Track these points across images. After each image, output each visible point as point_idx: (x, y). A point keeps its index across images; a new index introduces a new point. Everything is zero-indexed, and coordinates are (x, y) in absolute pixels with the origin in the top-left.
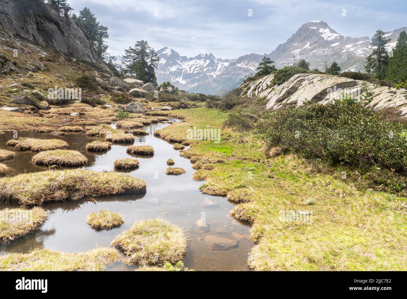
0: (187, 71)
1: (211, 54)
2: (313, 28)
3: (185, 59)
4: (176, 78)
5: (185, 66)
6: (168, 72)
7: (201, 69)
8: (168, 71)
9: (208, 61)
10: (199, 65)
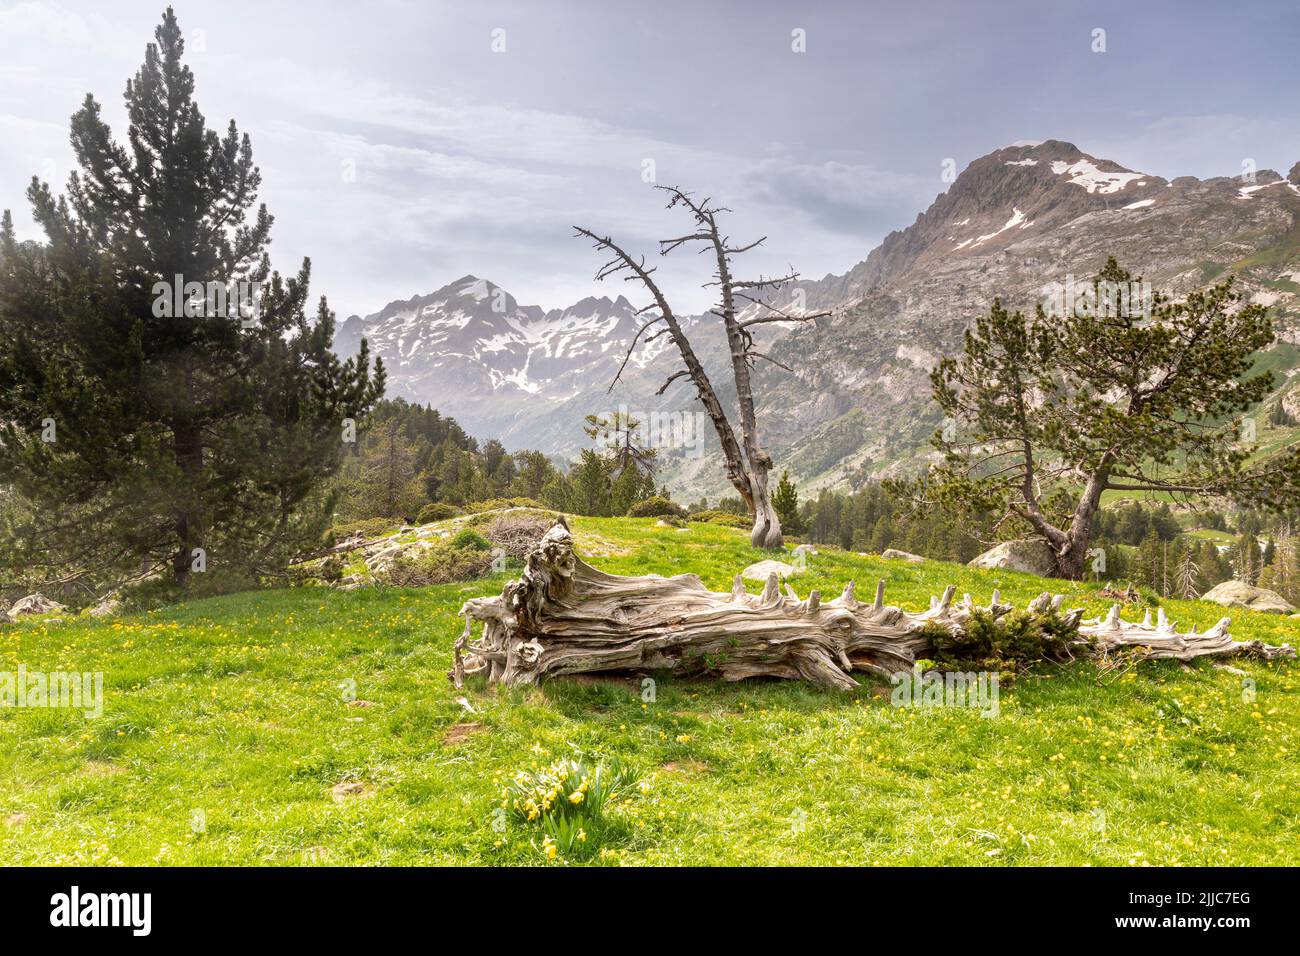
0: (543, 350)
1: (621, 298)
2: (1023, 163)
3: (534, 314)
4: (504, 375)
5: (536, 336)
6: (478, 356)
7: (590, 345)
8: (479, 349)
9: (614, 321)
10: (583, 332)
